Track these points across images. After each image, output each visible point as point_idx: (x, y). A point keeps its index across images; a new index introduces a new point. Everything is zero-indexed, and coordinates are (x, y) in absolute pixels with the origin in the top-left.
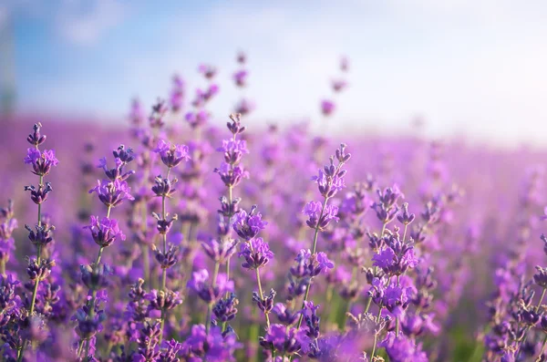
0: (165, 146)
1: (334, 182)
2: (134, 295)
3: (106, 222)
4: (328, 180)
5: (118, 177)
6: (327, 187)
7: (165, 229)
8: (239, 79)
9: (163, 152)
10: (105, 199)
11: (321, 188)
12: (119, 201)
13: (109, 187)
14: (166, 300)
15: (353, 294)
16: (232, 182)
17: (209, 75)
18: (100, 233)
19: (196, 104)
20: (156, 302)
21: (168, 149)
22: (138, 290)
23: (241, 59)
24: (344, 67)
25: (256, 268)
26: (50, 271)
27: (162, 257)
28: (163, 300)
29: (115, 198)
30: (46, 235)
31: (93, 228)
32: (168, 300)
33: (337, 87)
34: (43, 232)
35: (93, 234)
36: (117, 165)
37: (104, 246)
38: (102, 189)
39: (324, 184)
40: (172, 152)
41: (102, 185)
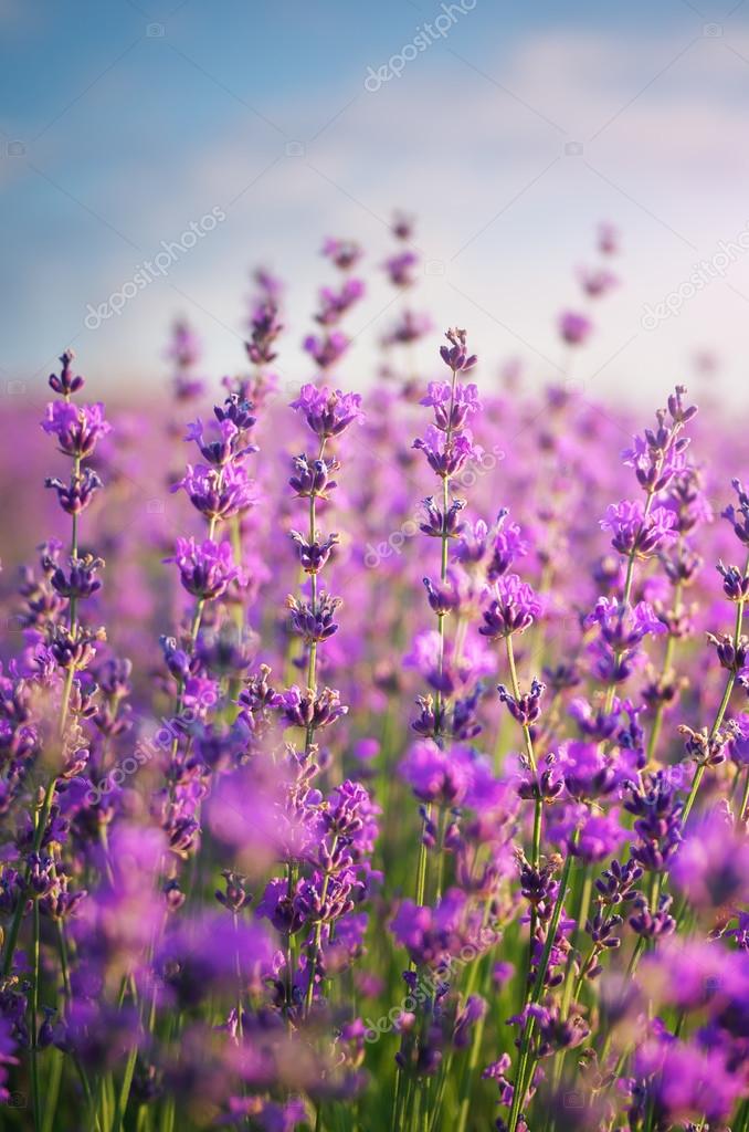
0: (316, 394)
1: (668, 461)
2: (253, 698)
3: (209, 548)
4: (654, 458)
5: (228, 459)
6: (653, 473)
7: (317, 564)
8: (399, 272)
9: (314, 407)
10: (203, 503)
11: (640, 474)
12: (232, 507)
13: (211, 479)
14: (316, 707)
15: (668, 693)
16: (451, 469)
17: (345, 261)
18: (197, 570)
19: (322, 320)
20: (298, 710)
21: (323, 400)
22: (260, 688)
23: (402, 232)
24: (607, 246)
25: (506, 635)
26: (94, 651)
27: (310, 619)
28: (311, 707)
29: (224, 500)
30: (89, 576)
31: (183, 561)
32: (321, 706)
33: (594, 288)
34: (81, 571)
35: (184, 574)
36: (228, 434)
37: (206, 597)
38: (195, 484)
39: (644, 464)
40: (331, 407)
41: (196, 476)
